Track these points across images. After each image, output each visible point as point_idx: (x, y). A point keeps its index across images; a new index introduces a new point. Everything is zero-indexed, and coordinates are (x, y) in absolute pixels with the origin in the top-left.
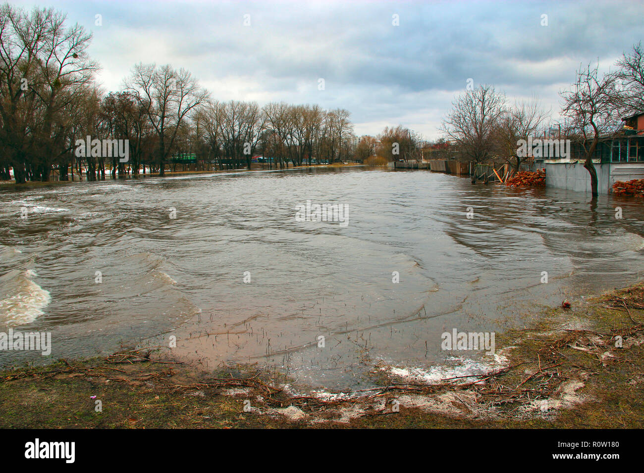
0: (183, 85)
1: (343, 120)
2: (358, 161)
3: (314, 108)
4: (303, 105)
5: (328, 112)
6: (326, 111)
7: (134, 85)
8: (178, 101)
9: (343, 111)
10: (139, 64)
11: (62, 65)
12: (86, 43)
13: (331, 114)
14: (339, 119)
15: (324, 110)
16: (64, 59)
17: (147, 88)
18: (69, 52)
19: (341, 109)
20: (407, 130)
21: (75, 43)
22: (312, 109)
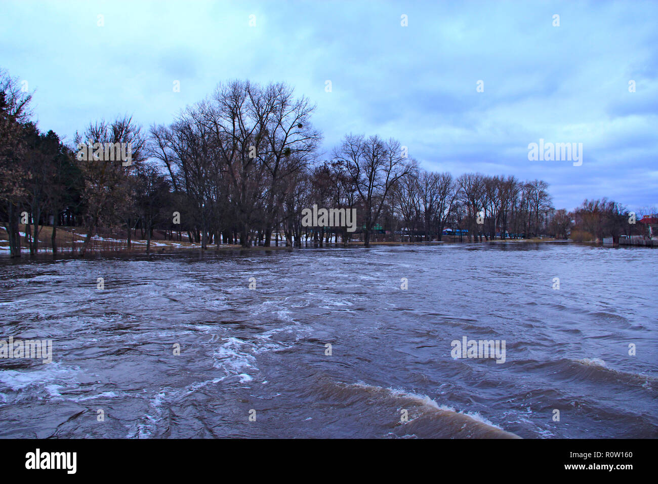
0: (392, 155)
1: (542, 192)
2: (553, 236)
3: (509, 179)
4: (498, 176)
5: (524, 184)
6: (523, 182)
7: (343, 154)
8: (386, 170)
9: (541, 183)
10: (349, 134)
11: (287, 134)
12: (309, 113)
13: (528, 186)
14: (537, 191)
15: (520, 181)
16: (290, 130)
17: (357, 157)
18: (294, 123)
19: (539, 181)
20: (614, 203)
21: (300, 113)
22: (507, 180)
